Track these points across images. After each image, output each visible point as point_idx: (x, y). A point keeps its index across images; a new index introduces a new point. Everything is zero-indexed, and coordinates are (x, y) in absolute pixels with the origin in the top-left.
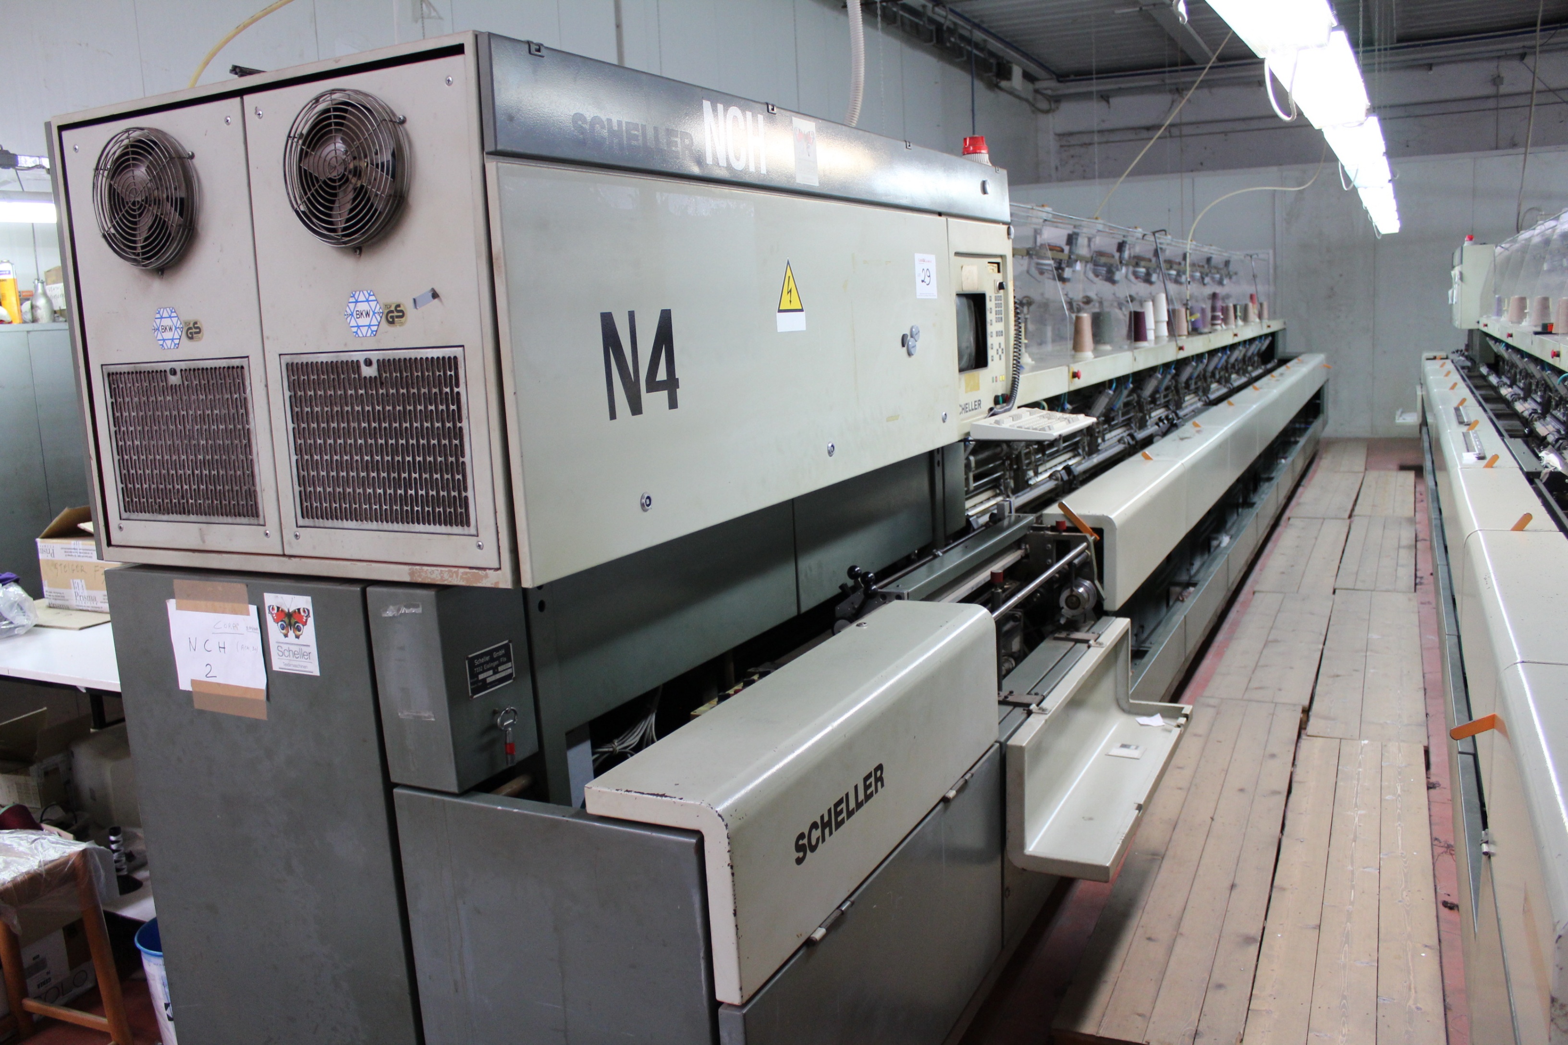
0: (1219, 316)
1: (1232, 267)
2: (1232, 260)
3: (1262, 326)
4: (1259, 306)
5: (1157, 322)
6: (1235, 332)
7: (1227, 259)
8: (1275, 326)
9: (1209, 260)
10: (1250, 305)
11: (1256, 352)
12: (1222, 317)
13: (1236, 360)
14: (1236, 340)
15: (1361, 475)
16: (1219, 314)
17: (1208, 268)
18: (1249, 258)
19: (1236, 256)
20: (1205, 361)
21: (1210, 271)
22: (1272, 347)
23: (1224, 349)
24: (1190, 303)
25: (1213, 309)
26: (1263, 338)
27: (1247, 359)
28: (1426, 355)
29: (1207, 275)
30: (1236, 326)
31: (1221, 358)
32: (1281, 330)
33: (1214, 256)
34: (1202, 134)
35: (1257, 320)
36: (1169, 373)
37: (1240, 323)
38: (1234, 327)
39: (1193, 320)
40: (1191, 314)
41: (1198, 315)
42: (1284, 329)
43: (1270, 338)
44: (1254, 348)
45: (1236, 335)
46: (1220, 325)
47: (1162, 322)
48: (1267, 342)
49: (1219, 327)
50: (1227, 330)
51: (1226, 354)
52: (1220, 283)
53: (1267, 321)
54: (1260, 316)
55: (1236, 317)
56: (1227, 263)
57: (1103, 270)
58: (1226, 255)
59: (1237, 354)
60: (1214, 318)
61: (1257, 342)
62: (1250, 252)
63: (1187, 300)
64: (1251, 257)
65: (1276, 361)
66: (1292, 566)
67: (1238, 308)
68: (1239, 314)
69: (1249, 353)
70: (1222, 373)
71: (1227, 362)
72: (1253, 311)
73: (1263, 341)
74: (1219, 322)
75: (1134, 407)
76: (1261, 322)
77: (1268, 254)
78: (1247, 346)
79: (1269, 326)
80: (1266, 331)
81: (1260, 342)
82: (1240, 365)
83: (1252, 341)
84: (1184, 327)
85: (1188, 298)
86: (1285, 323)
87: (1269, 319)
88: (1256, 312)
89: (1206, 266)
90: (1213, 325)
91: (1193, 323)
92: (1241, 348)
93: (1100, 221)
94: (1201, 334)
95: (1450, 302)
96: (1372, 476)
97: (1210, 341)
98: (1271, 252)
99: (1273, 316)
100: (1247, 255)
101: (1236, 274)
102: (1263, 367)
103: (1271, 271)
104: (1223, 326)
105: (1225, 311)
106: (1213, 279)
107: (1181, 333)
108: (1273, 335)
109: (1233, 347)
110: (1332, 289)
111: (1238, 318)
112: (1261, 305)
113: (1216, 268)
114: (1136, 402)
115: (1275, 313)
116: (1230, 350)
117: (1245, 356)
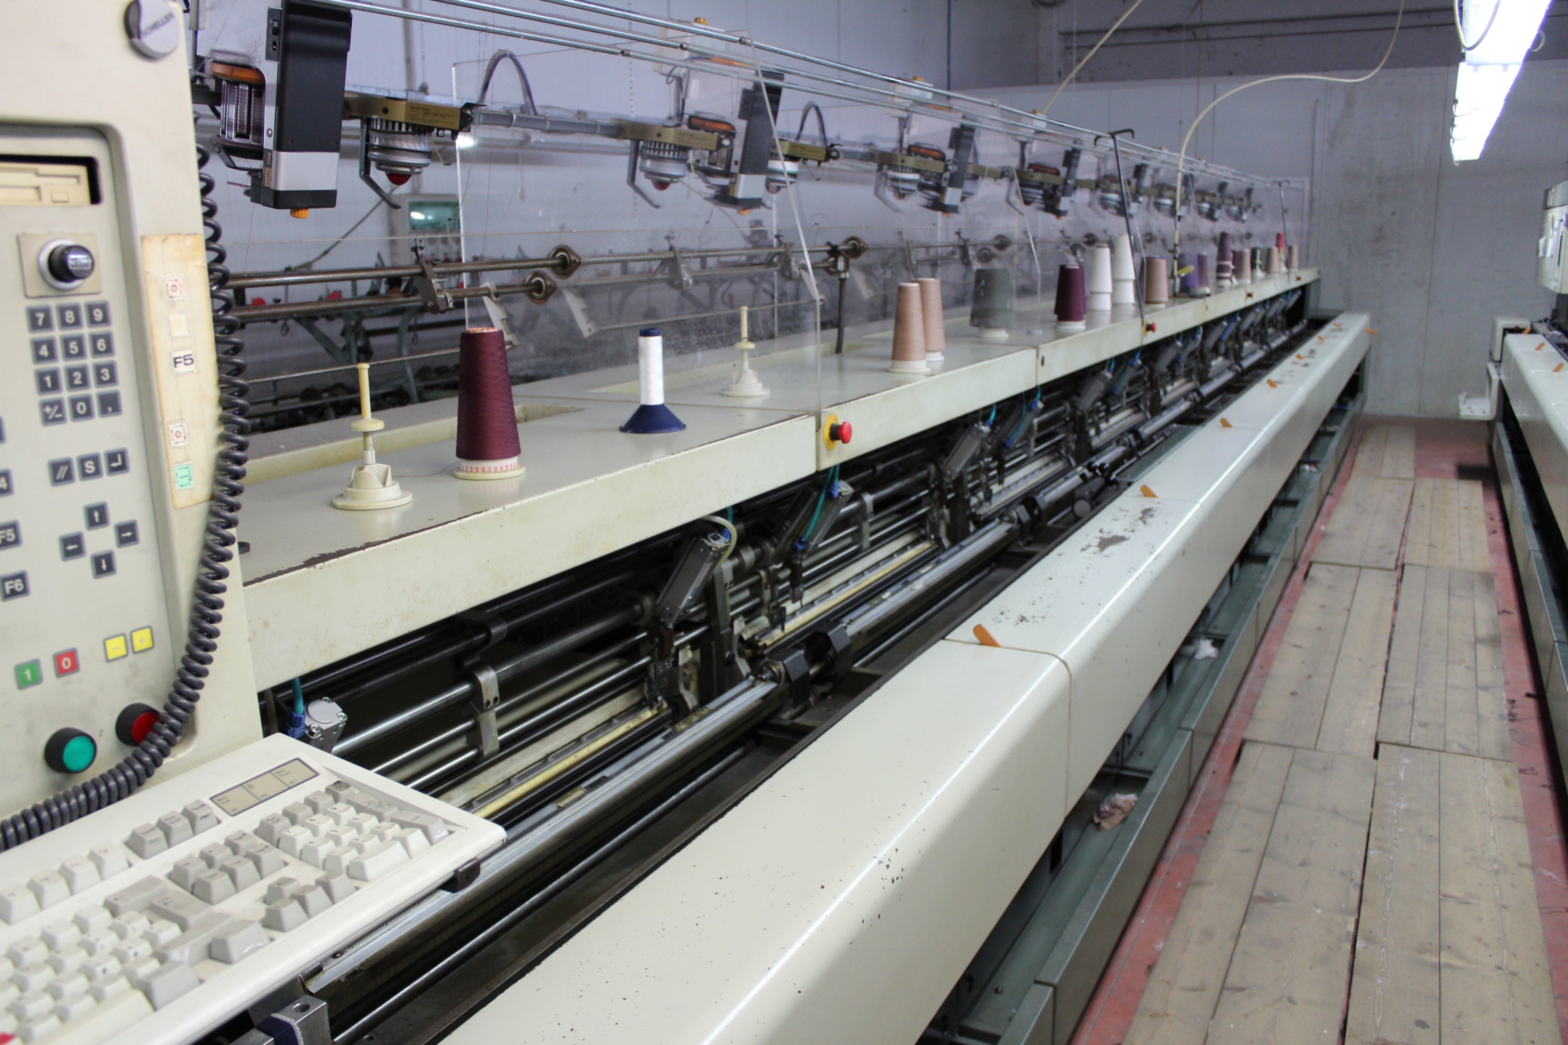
0: (1228, 266)
1: (1254, 199)
2: (1255, 187)
3: (1289, 278)
4: (1287, 251)
5: (1116, 281)
6: (1249, 291)
7: (1249, 186)
8: (1307, 277)
9: (1222, 187)
10: (1275, 249)
11: (1280, 310)
12: (1232, 267)
13: (1252, 325)
14: (1250, 302)
15: (1410, 484)
16: (1229, 263)
17: (1221, 197)
18: (1278, 185)
19: (1259, 183)
20: (1199, 337)
21: (1223, 202)
22: (1301, 303)
23: (1231, 317)
24: (1179, 251)
25: (1222, 255)
26: (1290, 293)
27: (1267, 320)
28: (1504, 322)
29: (1219, 207)
30: (1253, 278)
31: (1226, 329)
32: (1314, 282)
33: (1230, 182)
34: (1235, 38)
35: (1284, 269)
36: (1132, 366)
37: (1259, 274)
38: (1248, 281)
39: (1183, 275)
40: (1180, 267)
41: (1191, 269)
42: (1319, 280)
43: (1300, 292)
44: (1277, 307)
45: (1250, 295)
46: (1230, 279)
47: (1127, 281)
48: (1295, 297)
49: (1227, 283)
50: (1237, 287)
51: (1235, 320)
52: (1238, 218)
53: (1296, 270)
54: (1288, 264)
55: (1253, 266)
56: (1249, 192)
57: (1038, 194)
58: (1245, 182)
59: (1251, 318)
60: (1221, 269)
61: (1281, 300)
62: (1279, 179)
63: (1175, 245)
64: (1280, 184)
65: (1305, 321)
66: (1310, 677)
67: (1258, 253)
68: (1258, 262)
69: (1271, 314)
70: (1230, 344)
71: (1238, 328)
72: (1278, 258)
73: (1289, 297)
74: (1228, 275)
75: (1067, 423)
76: (1288, 273)
77: (1303, 183)
78: (1268, 306)
79: (1299, 279)
80: (1295, 284)
81: (1286, 299)
82: (1257, 329)
83: (1273, 299)
84: (1163, 287)
85: (1177, 242)
86: (1319, 273)
87: (1301, 267)
88: (1283, 257)
89: (1218, 195)
90: (1219, 278)
91: (1184, 280)
92: (1258, 310)
93: (1039, 116)
94: (1194, 297)
95: (1541, 254)
96: (1427, 485)
97: (1207, 308)
98: (1307, 181)
99: (1304, 264)
100: (1275, 182)
101: (1260, 206)
102: (1287, 333)
103: (1306, 204)
104: (1234, 280)
105: (1238, 258)
106: (1228, 212)
107: (1156, 299)
108: (1304, 288)
109: (1244, 312)
110: (1381, 229)
111: (1258, 267)
112: (1290, 249)
113: (1231, 197)
114: (1070, 415)
115: (1308, 257)
116: (1241, 316)
117: (1264, 317)
